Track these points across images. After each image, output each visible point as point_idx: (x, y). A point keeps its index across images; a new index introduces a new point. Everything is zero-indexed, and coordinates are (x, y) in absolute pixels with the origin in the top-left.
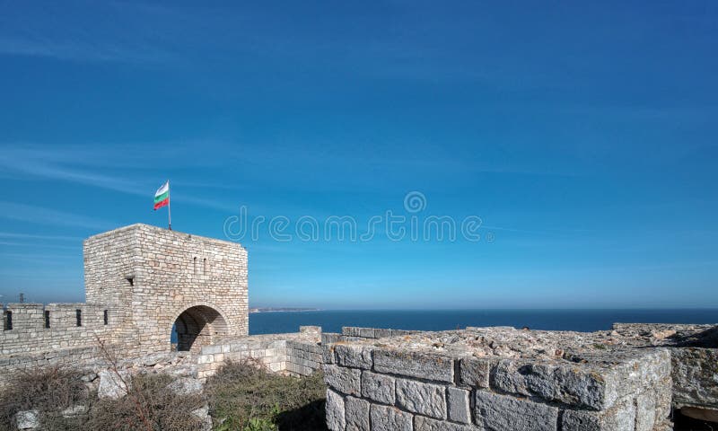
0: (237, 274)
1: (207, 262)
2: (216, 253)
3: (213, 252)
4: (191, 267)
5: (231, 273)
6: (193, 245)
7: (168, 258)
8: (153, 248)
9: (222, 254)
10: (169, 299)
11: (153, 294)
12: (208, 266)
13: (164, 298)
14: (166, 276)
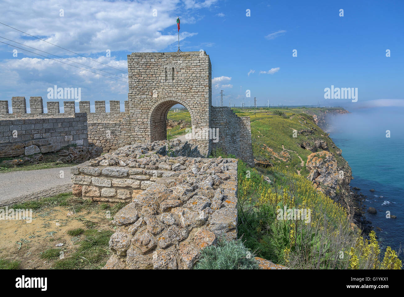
0: (198, 75)
1: (175, 70)
2: (181, 62)
3: (179, 62)
4: (163, 74)
5: (193, 75)
6: (164, 60)
7: (148, 71)
8: (138, 66)
9: (186, 62)
10: (148, 96)
11: (138, 94)
12: (175, 73)
13: (145, 96)
14: (146, 82)
